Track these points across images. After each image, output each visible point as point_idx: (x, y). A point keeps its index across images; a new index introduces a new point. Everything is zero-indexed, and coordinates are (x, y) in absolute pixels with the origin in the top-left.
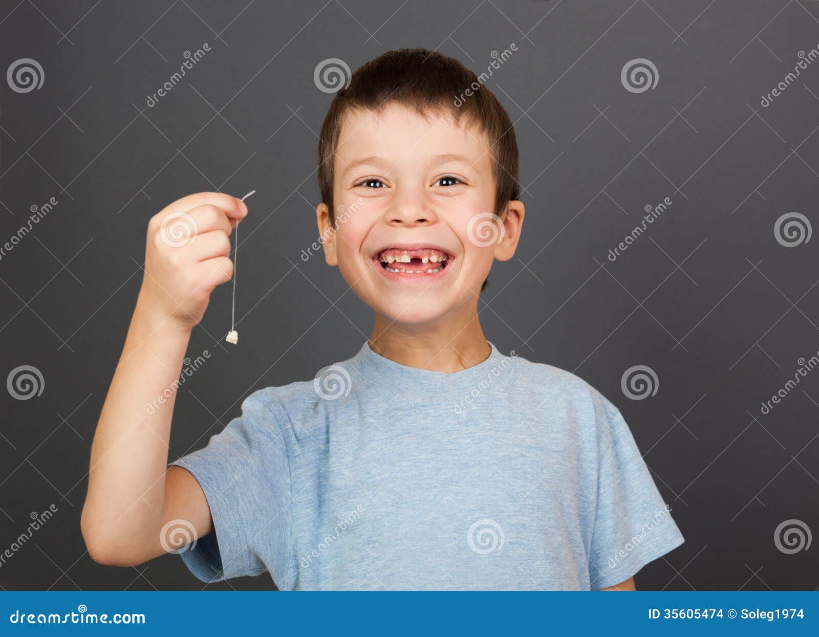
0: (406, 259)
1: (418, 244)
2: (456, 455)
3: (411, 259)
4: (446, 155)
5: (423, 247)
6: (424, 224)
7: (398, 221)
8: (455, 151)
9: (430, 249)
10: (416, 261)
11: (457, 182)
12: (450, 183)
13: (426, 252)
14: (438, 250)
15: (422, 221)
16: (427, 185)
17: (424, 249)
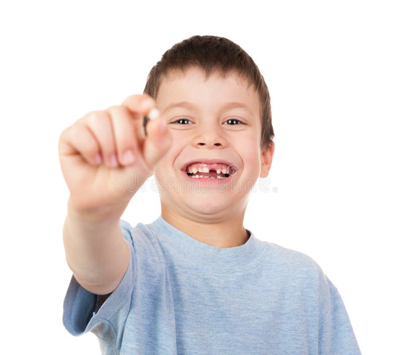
0: (206, 170)
1: (215, 160)
2: (213, 310)
3: (210, 171)
4: (233, 103)
5: (218, 162)
6: (219, 147)
7: (202, 144)
8: (239, 101)
9: (222, 164)
10: (213, 172)
11: (239, 123)
12: (235, 122)
13: (220, 166)
14: (226, 165)
15: (217, 145)
16: (221, 122)
17: (218, 164)
